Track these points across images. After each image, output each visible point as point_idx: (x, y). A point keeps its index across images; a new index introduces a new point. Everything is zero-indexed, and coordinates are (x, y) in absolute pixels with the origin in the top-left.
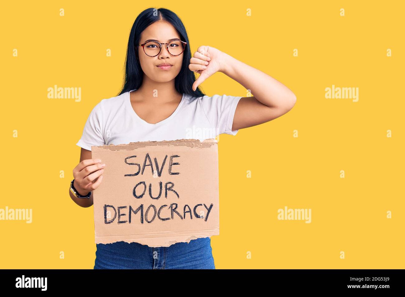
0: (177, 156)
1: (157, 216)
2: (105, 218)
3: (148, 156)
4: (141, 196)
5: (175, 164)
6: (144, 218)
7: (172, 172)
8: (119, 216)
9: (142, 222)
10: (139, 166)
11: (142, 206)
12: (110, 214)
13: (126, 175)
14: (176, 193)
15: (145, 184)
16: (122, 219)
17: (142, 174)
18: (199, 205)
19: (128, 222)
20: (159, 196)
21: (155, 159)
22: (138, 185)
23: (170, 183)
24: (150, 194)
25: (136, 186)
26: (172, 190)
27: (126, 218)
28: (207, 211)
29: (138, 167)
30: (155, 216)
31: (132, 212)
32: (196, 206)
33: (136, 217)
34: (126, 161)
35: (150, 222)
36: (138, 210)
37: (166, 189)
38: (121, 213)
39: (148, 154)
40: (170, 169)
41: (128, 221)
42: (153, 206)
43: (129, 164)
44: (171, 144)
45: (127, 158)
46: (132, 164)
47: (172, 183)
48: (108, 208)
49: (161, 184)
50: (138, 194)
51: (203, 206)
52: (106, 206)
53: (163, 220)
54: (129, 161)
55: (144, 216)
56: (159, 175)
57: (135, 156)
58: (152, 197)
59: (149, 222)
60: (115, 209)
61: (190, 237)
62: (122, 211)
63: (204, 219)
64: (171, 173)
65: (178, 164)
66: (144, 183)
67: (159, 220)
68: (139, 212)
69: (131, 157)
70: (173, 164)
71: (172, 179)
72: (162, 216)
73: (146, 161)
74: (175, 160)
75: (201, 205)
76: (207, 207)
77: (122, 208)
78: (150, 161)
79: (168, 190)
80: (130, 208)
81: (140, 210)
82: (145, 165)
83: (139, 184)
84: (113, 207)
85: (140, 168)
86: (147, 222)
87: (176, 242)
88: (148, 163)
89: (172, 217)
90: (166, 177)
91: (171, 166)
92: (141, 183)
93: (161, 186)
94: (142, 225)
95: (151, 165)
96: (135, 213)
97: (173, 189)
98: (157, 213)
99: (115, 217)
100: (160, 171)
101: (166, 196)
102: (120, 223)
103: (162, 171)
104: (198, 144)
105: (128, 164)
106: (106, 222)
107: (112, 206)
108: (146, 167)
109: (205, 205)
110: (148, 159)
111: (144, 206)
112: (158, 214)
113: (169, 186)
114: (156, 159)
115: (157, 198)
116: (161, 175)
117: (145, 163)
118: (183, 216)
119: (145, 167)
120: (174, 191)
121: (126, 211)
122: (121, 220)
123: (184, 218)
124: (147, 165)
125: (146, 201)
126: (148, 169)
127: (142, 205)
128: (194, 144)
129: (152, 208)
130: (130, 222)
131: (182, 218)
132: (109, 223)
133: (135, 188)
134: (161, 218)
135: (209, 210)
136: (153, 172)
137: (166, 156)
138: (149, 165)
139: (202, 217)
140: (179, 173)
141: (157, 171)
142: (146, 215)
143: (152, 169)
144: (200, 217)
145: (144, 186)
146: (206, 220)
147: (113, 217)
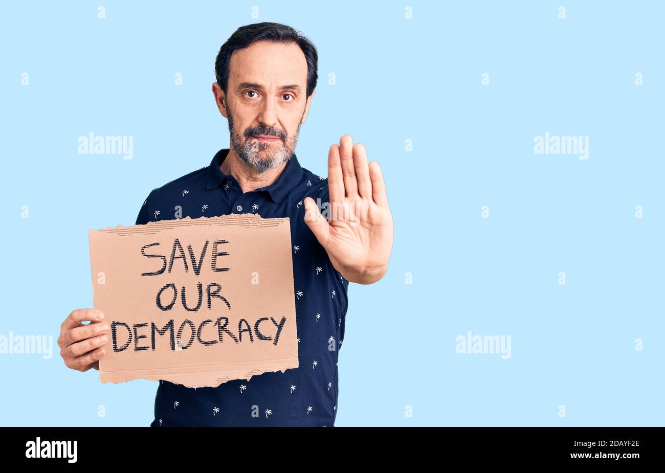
0: (224, 242)
1: (196, 338)
2: (115, 342)
3: (177, 242)
4: (170, 307)
5: (221, 254)
6: (176, 341)
7: (217, 267)
8: (136, 339)
9: (173, 349)
10: (165, 258)
11: (171, 323)
12: (123, 335)
13: (144, 275)
14: (225, 300)
15: (175, 288)
16: (142, 343)
17: (170, 271)
18: (262, 319)
19: (150, 349)
20: (198, 307)
21: (190, 248)
22: (164, 289)
23: (215, 285)
24: (184, 303)
25: (161, 291)
26: (219, 296)
27: (147, 342)
28: (277, 329)
29: (162, 261)
30: (193, 339)
31: (156, 333)
32: (259, 322)
33: (163, 341)
34: (143, 252)
35: (186, 347)
36: (165, 329)
37: (209, 295)
38: (138, 335)
39: (177, 239)
40: (214, 264)
41: (151, 346)
42: (189, 322)
43: (149, 256)
44: (214, 223)
45: (144, 247)
46: (152, 256)
47: (217, 285)
48: (118, 327)
49: (200, 286)
50: (164, 304)
51: (270, 321)
52: (114, 325)
53: (207, 344)
54: (147, 251)
55: (175, 339)
56: (197, 272)
57: (158, 244)
58: (186, 308)
59: (183, 348)
60: (129, 329)
61: (250, 371)
62: (141, 332)
63: (272, 341)
64: (216, 269)
65: (226, 255)
66: (173, 286)
67: (200, 344)
68: (168, 333)
69: (151, 245)
70: (218, 255)
71: (218, 278)
72: (204, 338)
73: (174, 251)
74: (221, 248)
75: (267, 319)
76: (276, 322)
77: (140, 326)
78: (182, 251)
79: (211, 297)
80: (153, 325)
81: (169, 329)
82: (173, 258)
83: (165, 287)
84: (126, 326)
85: (166, 263)
86: (181, 348)
87: (228, 380)
88: (178, 254)
89: (221, 340)
90: (207, 276)
91: (216, 257)
92: (168, 286)
93: (201, 290)
94: (174, 353)
95: (184, 257)
96: (162, 333)
97: (220, 294)
98: (196, 334)
99: (130, 341)
100: (197, 265)
101: (209, 306)
102: (138, 350)
103: (202, 265)
104: (257, 222)
105: (147, 257)
106: (116, 349)
107: (124, 324)
108: (175, 261)
109: (272, 319)
110: (177, 247)
111: (174, 322)
112: (198, 334)
113: (213, 289)
114: (190, 246)
115: (195, 310)
116: (199, 272)
117: (174, 254)
118: (238, 338)
119: (173, 260)
120: (222, 298)
121: (147, 331)
122: (139, 345)
123: (239, 341)
124: (176, 258)
125: (178, 314)
126: (178, 263)
127: (171, 320)
128: (251, 222)
129: (187, 325)
130: (154, 348)
131: (236, 341)
132: (121, 350)
133: (159, 294)
134: (202, 342)
135: (280, 328)
136: (187, 267)
137: (207, 243)
138: (179, 258)
139: (270, 339)
140: (228, 269)
141: (193, 267)
142: (178, 337)
143: (186, 263)
144: (266, 339)
145: (173, 290)
146: (275, 343)
147: (127, 340)
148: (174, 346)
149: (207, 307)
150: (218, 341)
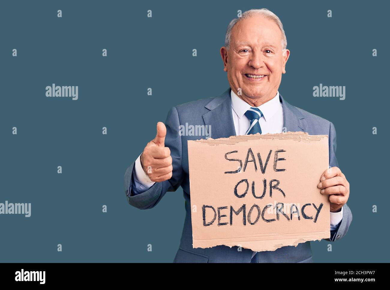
0: (282, 151)
1: (261, 217)
2: (204, 220)
3: (250, 151)
4: (243, 195)
5: (280, 159)
6: (247, 219)
7: (277, 168)
8: (219, 217)
9: (245, 224)
10: (241, 162)
11: (244, 207)
12: (210, 215)
13: (226, 173)
14: (282, 191)
15: (247, 182)
16: (223, 220)
17: (244, 170)
18: (307, 205)
19: (229, 224)
20: (263, 195)
21: (259, 155)
22: (240, 183)
23: (275, 180)
24: (253, 193)
25: (238, 184)
26: (278, 188)
27: (227, 220)
28: (316, 211)
29: (239, 163)
30: (258, 217)
31: (233, 213)
32: (304, 206)
33: (238, 219)
34: (226, 157)
35: (254, 223)
36: (240, 211)
37: (271, 187)
38: (221, 215)
39: (250, 149)
40: (275, 166)
41: (229, 223)
42: (257, 206)
43: (230, 160)
44: (276, 137)
45: (227, 154)
46: (232, 160)
47: (277, 181)
48: (207, 209)
49: (265, 182)
50: (240, 193)
51: (312, 206)
52: (204, 207)
53: (268, 221)
54: (229, 157)
55: (247, 217)
56: (263, 171)
57: (237, 152)
58: (255, 196)
59: (252, 224)
60: (214, 210)
61: (297, 240)
62: (222, 212)
63: (313, 220)
64: (276, 170)
65: (284, 160)
66: (246, 181)
67: (264, 221)
68: (241, 213)
69: (232, 152)
70: (278, 160)
71: (278, 176)
72: (266, 217)
73: (248, 156)
74: (280, 155)
75: (310, 204)
76: (316, 207)
77: (222, 208)
78: (253, 156)
79: (272, 189)
80: (231, 208)
81: (242, 211)
82: (247, 161)
83: (240, 181)
84: (213, 208)
85: (242, 165)
86: (250, 224)
87: (282, 246)
88: (250, 158)
89: (278, 218)
90: (270, 174)
91: (277, 161)
92: (243, 181)
93: (266, 184)
94: (245, 227)
95: (254, 161)
96: (237, 213)
97: (279, 187)
98: (261, 214)
99: (215, 219)
100: (264, 167)
101: (271, 195)
102: (220, 225)
103: (267, 167)
104: (306, 138)
105: (228, 160)
106: (205, 224)
107: (211, 207)
108: (249, 164)
109: (314, 205)
110: (250, 154)
111: (246, 206)
112: (262, 214)
113: (274, 183)
114: (259, 154)
115: (261, 198)
116: (265, 172)
117: (248, 159)
118: (290, 217)
119: (247, 163)
120: (280, 190)
121: (227, 212)
122: (221, 222)
123: (290, 219)
124: (249, 161)
125: (249, 201)
126: (251, 165)
127: (244, 205)
128: (301, 138)
129: (255, 208)
130: (231, 223)
131: (288, 219)
132: (208, 225)
133: (236, 186)
134: (265, 220)
135: (319, 211)
136: (256, 168)
137: (271, 151)
138: (251, 161)
139: (311, 218)
140: (284, 169)
141: (261, 168)
142: (248, 217)
143: (255, 165)
144: (309, 218)
145: (246, 184)
146: (315, 221)
147: (213, 218)
148: (245, 222)
149: (269, 196)
150: (276, 219)
